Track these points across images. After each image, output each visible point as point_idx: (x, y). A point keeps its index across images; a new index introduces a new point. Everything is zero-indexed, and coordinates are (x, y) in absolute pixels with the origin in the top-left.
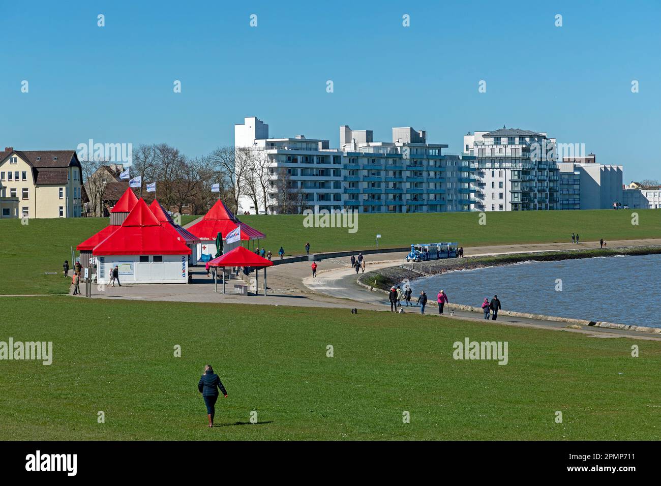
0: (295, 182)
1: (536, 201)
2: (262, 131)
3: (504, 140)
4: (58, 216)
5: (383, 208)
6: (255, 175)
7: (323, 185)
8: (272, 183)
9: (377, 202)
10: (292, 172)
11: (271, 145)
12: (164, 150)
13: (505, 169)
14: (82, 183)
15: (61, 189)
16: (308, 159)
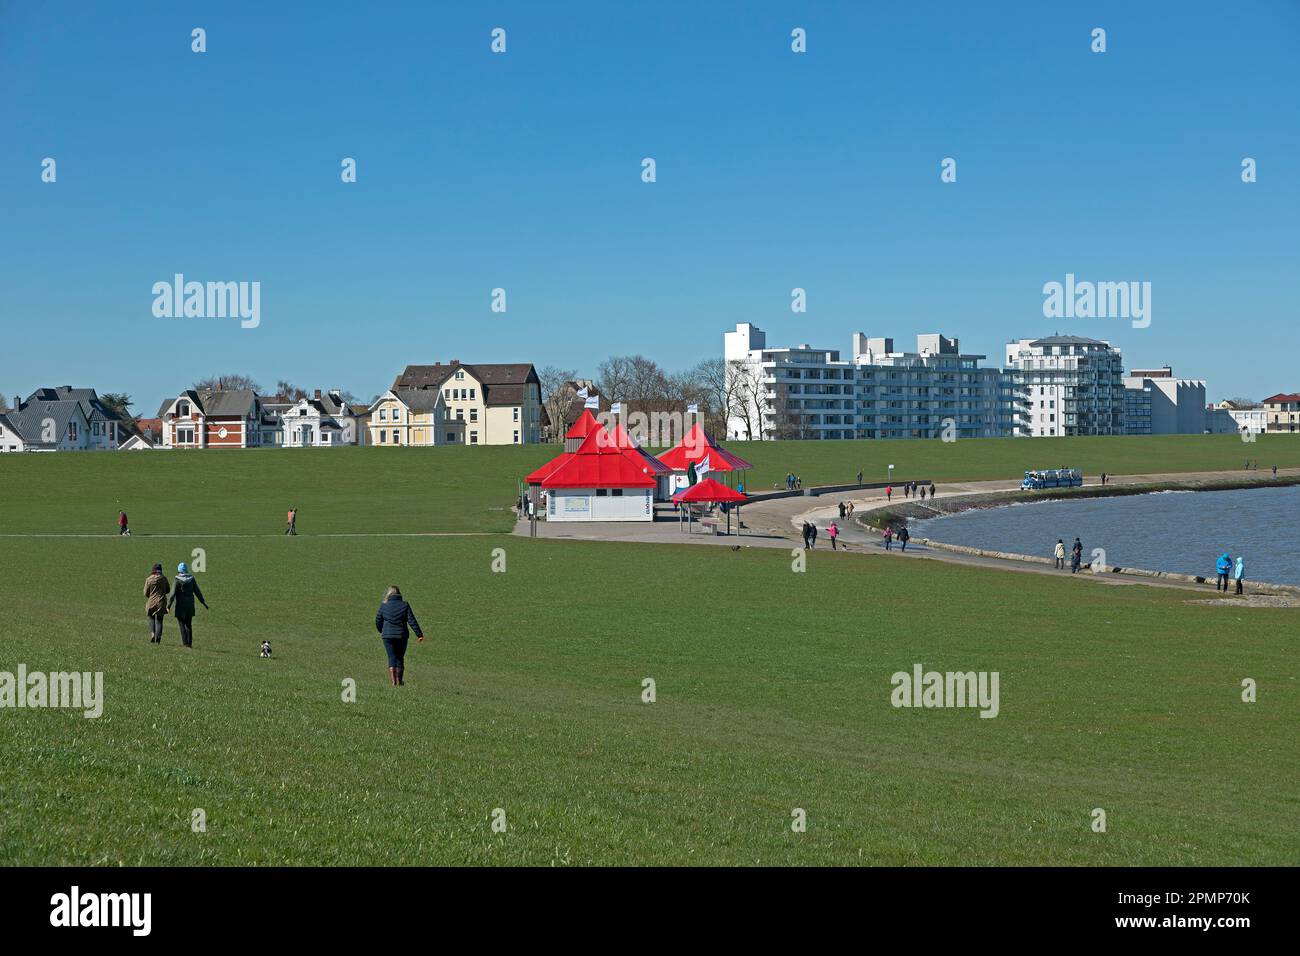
0: (797, 401)
1: (1096, 424)
2: (757, 340)
3: (1056, 350)
4: (511, 441)
5: (906, 433)
6: (748, 393)
7: (831, 404)
8: (769, 402)
9: (897, 426)
10: (793, 389)
11: (767, 357)
12: (638, 363)
13: (1057, 384)
14: (541, 402)
15: (516, 410)
16: (813, 373)
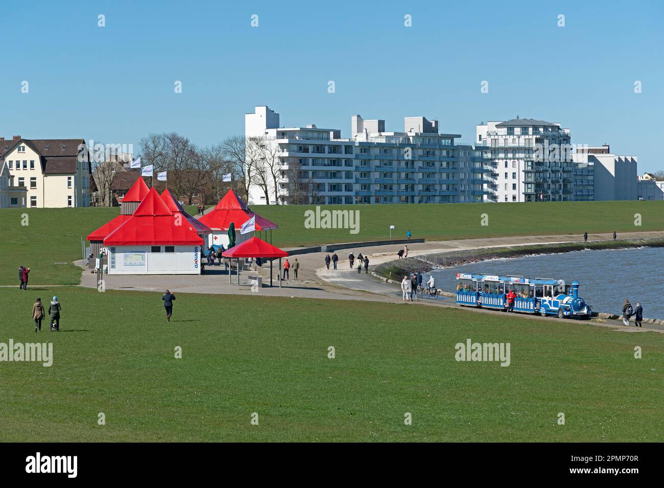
0: (306, 172)
1: (550, 192)
2: (272, 120)
3: (517, 131)
4: (66, 205)
5: (395, 199)
6: (266, 165)
7: (334, 175)
8: (283, 173)
9: (388, 193)
10: (303, 161)
11: (282, 135)
12: (174, 139)
13: (518, 159)
14: (90, 172)
15: (70, 178)
16: (319, 149)
